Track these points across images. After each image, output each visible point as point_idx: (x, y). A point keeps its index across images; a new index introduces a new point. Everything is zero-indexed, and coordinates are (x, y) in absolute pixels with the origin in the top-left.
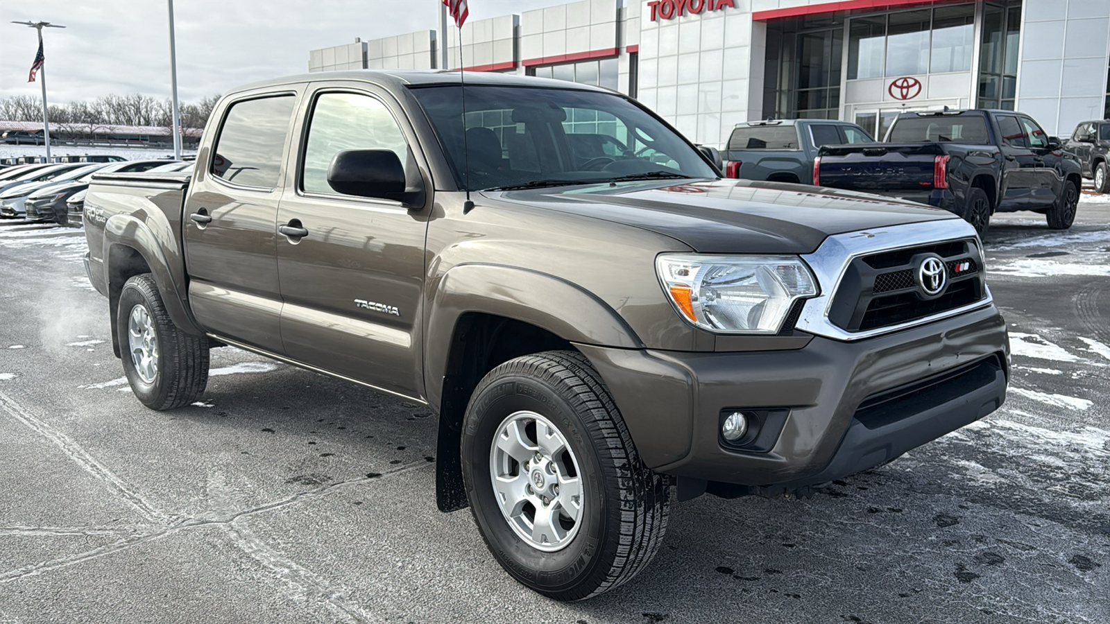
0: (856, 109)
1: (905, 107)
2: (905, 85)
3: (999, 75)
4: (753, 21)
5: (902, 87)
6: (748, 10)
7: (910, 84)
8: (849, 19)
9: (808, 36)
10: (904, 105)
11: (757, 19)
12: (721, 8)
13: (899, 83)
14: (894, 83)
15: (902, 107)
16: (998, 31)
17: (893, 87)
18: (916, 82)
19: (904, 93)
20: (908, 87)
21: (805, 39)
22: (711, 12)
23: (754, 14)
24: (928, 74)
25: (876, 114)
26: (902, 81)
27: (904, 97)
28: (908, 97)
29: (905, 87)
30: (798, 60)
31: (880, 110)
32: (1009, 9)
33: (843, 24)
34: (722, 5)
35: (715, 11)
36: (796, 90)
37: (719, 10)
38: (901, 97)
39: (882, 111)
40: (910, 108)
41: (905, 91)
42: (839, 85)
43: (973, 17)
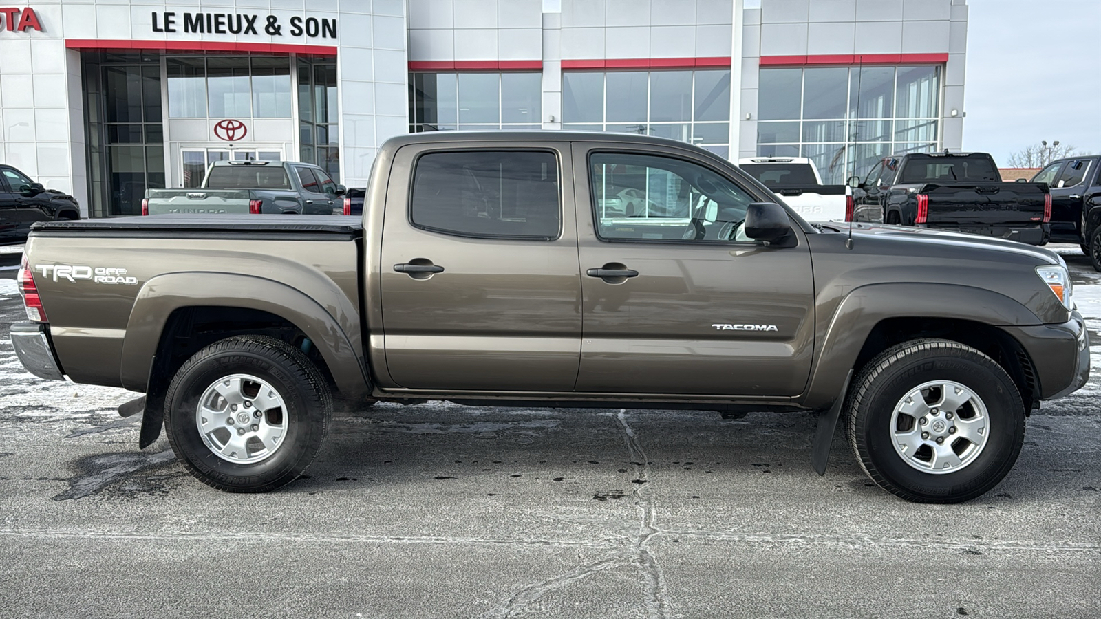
0: (181, 147)
1: (232, 147)
2: (231, 128)
3: (313, 124)
4: (66, 48)
5: (227, 129)
6: (60, 35)
7: (235, 126)
8: (165, 57)
9: (112, 69)
10: (231, 146)
11: (73, 47)
12: (24, 30)
13: (224, 124)
14: (219, 124)
15: (230, 147)
16: (307, 84)
17: (218, 127)
18: (241, 125)
19: (231, 134)
20: (234, 129)
21: (109, 72)
22: (11, 32)
23: (67, 41)
24: (252, 118)
25: (203, 152)
26: (227, 122)
27: (231, 139)
28: (234, 139)
29: (231, 129)
30: (105, 93)
31: (207, 149)
32: (315, 66)
33: (159, 61)
34: (25, 27)
35: (15, 32)
36: (105, 123)
37: (21, 32)
38: (227, 139)
39: (209, 150)
40: (237, 149)
41: (231, 133)
42: (161, 121)
43: (289, 68)
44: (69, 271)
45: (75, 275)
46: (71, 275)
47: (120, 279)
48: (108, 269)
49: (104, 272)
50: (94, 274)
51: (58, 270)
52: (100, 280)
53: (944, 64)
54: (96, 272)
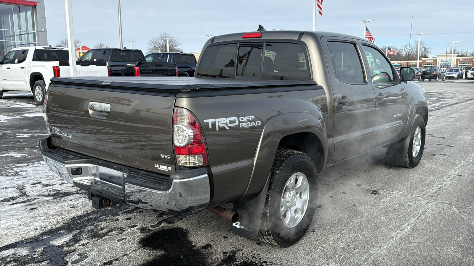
44: (225, 122)
45: (229, 125)
46: (227, 125)
47: (253, 124)
48: (246, 117)
49: (244, 120)
50: (240, 122)
51: (219, 122)
52: (243, 125)
53: (35, 7)
54: (240, 120)
